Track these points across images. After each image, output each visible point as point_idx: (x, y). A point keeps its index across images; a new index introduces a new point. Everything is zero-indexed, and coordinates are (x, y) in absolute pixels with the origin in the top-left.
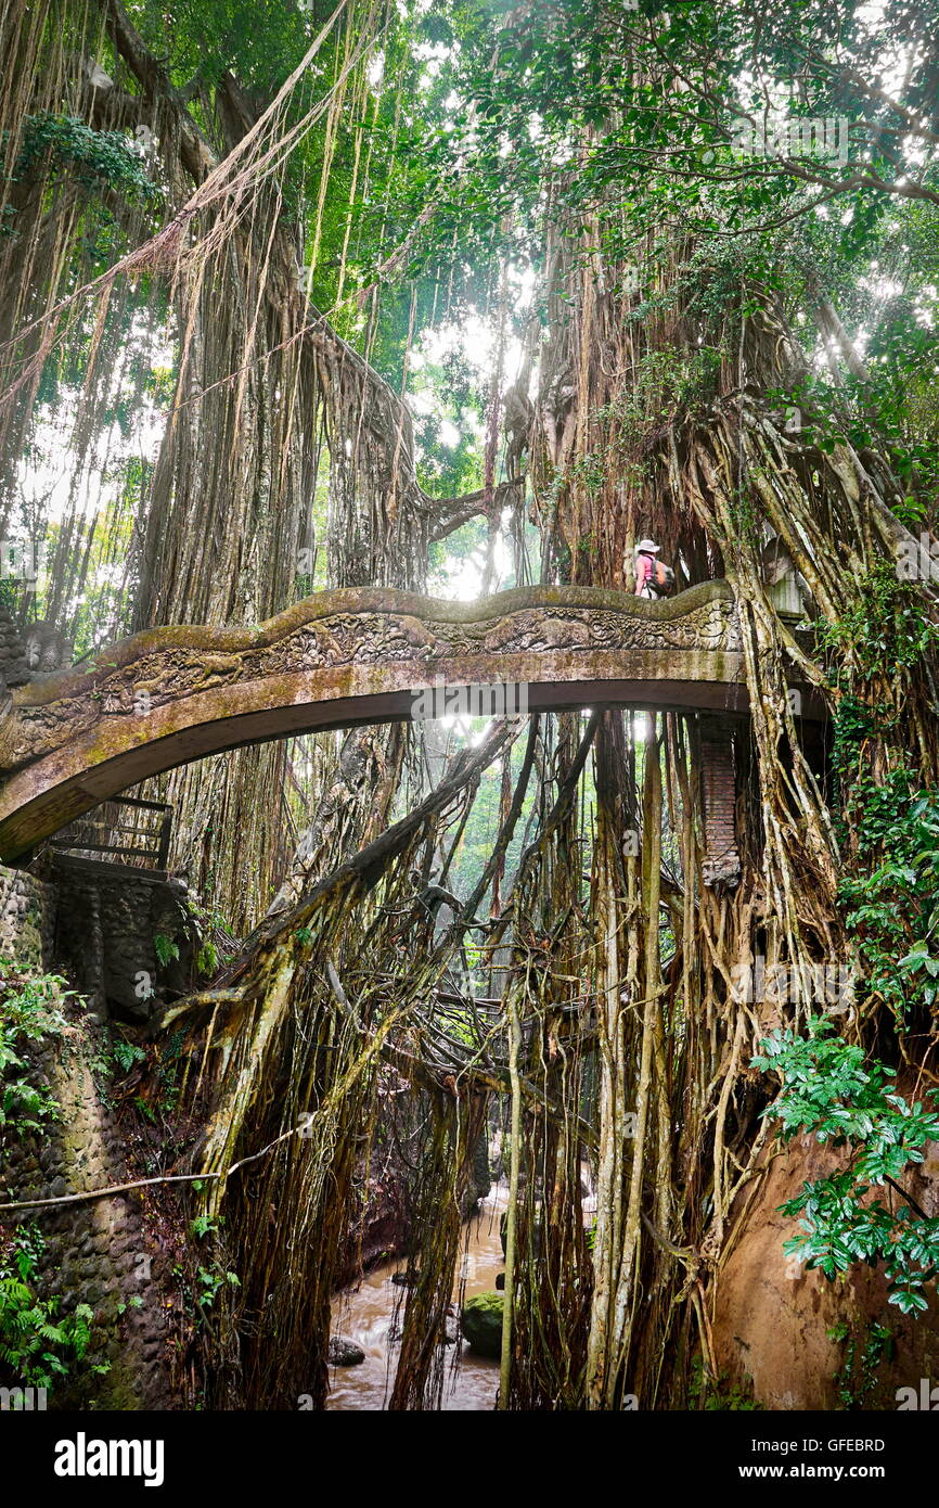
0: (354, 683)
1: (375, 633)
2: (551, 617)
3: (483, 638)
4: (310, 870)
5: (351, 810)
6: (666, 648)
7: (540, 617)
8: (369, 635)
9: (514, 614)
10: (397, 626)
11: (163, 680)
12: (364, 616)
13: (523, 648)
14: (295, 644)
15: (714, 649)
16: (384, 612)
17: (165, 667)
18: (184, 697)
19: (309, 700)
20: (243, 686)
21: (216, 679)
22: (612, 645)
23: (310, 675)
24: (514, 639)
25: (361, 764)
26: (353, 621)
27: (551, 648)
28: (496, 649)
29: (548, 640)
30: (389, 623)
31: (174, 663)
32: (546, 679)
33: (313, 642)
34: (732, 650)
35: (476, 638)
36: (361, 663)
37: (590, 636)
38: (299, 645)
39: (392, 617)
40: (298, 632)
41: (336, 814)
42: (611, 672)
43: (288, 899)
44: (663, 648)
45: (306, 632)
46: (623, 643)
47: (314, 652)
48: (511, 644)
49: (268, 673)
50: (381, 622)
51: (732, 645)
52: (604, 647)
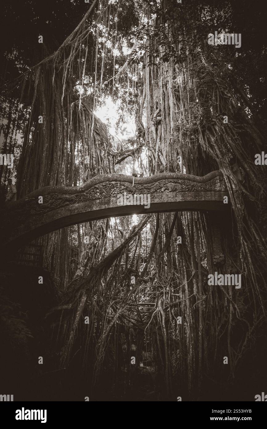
0: (112, 204)
1: (117, 188)
2: (170, 182)
3: (150, 189)
4: (86, 264)
5: (97, 246)
6: (204, 191)
7: (167, 182)
8: (115, 188)
9: (159, 182)
10: (124, 185)
11: (50, 204)
12: (113, 182)
13: (162, 192)
14: (92, 192)
15: (218, 191)
16: (119, 181)
17: (50, 199)
18: (57, 209)
19: (98, 209)
20: (77, 205)
21: (67, 203)
22: (188, 190)
23: (98, 201)
24: (159, 189)
25: (99, 231)
26: (110, 184)
27: (170, 192)
28: (154, 192)
29: (169, 189)
30: (121, 185)
31: (53, 198)
32: (170, 201)
33: (98, 191)
34: (223, 191)
35: (148, 189)
36: (113, 197)
37: (182, 188)
38: (94, 191)
39: (122, 183)
40: (93, 188)
41: (93, 247)
42: (189, 199)
43: (79, 274)
44: (203, 191)
45: (95, 188)
46: (192, 190)
47: (98, 194)
48: (158, 191)
49: (84, 201)
50: (119, 184)
51: (223, 190)
52: (186, 191)
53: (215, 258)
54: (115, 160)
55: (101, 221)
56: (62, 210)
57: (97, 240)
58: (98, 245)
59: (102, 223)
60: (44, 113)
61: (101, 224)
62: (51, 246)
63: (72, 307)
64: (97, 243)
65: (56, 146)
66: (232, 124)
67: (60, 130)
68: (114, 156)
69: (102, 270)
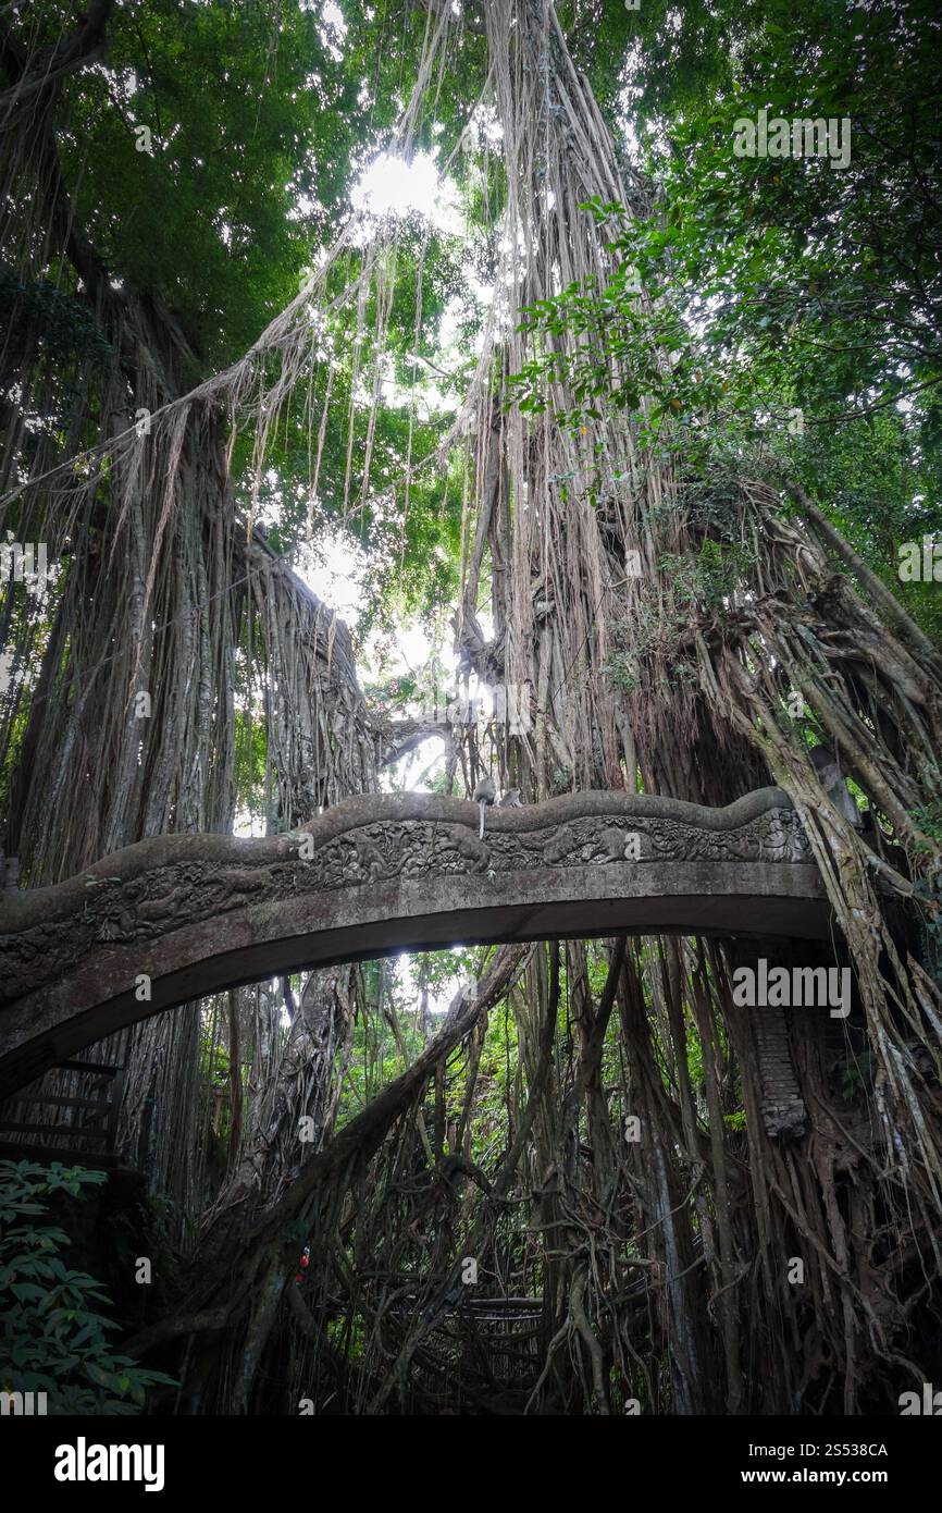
0: (404, 902)
1: (423, 843)
2: (610, 825)
3: (541, 850)
4: (273, 1143)
5: (316, 1068)
6: (731, 860)
7: (600, 826)
8: (417, 846)
9: (572, 823)
10: (447, 835)
11: (175, 900)
12: (410, 824)
13: (584, 860)
14: (333, 856)
15: (779, 861)
16: (430, 820)
17: (176, 884)
18: (201, 919)
19: (353, 921)
20: (274, 906)
21: (240, 897)
22: (675, 857)
23: (354, 892)
24: (574, 850)
25: (325, 1012)
26: (398, 829)
27: (614, 860)
28: (556, 861)
29: (611, 850)
30: (436, 833)
31: (188, 878)
32: (614, 895)
33: (354, 853)
34: (797, 862)
35: (534, 849)
36: (409, 878)
37: (654, 847)
38: (338, 856)
39: (440, 826)
40: (335, 841)
41: (302, 1074)
42: (679, 888)
43: (249, 1183)
44: (727, 860)
45: (345, 842)
46: (687, 854)
47: (356, 866)
48: (571, 856)
49: (303, 890)
50: (429, 832)
51: (796, 856)
52: (669, 859)
53: (771, 1114)
54: (383, 751)
55: (334, 971)
56: (220, 924)
57: (316, 1045)
58: (321, 1065)
59: (337, 980)
60: (137, 579)
61: (333, 983)
62: (144, 1069)
63: (228, 1320)
64: (316, 1055)
65: (174, 695)
66: (811, 630)
67: (192, 639)
68: (378, 734)
69: (345, 1163)
